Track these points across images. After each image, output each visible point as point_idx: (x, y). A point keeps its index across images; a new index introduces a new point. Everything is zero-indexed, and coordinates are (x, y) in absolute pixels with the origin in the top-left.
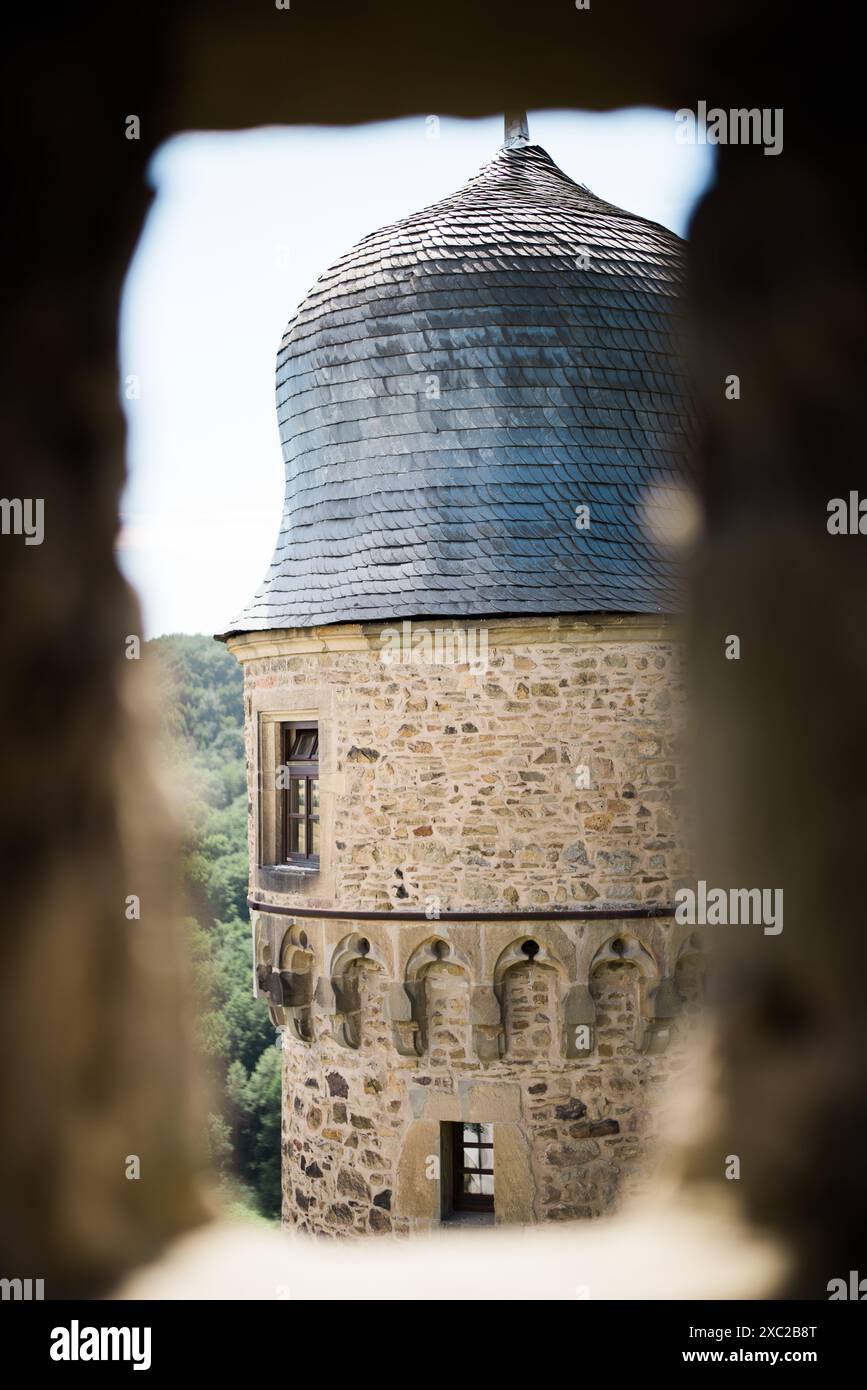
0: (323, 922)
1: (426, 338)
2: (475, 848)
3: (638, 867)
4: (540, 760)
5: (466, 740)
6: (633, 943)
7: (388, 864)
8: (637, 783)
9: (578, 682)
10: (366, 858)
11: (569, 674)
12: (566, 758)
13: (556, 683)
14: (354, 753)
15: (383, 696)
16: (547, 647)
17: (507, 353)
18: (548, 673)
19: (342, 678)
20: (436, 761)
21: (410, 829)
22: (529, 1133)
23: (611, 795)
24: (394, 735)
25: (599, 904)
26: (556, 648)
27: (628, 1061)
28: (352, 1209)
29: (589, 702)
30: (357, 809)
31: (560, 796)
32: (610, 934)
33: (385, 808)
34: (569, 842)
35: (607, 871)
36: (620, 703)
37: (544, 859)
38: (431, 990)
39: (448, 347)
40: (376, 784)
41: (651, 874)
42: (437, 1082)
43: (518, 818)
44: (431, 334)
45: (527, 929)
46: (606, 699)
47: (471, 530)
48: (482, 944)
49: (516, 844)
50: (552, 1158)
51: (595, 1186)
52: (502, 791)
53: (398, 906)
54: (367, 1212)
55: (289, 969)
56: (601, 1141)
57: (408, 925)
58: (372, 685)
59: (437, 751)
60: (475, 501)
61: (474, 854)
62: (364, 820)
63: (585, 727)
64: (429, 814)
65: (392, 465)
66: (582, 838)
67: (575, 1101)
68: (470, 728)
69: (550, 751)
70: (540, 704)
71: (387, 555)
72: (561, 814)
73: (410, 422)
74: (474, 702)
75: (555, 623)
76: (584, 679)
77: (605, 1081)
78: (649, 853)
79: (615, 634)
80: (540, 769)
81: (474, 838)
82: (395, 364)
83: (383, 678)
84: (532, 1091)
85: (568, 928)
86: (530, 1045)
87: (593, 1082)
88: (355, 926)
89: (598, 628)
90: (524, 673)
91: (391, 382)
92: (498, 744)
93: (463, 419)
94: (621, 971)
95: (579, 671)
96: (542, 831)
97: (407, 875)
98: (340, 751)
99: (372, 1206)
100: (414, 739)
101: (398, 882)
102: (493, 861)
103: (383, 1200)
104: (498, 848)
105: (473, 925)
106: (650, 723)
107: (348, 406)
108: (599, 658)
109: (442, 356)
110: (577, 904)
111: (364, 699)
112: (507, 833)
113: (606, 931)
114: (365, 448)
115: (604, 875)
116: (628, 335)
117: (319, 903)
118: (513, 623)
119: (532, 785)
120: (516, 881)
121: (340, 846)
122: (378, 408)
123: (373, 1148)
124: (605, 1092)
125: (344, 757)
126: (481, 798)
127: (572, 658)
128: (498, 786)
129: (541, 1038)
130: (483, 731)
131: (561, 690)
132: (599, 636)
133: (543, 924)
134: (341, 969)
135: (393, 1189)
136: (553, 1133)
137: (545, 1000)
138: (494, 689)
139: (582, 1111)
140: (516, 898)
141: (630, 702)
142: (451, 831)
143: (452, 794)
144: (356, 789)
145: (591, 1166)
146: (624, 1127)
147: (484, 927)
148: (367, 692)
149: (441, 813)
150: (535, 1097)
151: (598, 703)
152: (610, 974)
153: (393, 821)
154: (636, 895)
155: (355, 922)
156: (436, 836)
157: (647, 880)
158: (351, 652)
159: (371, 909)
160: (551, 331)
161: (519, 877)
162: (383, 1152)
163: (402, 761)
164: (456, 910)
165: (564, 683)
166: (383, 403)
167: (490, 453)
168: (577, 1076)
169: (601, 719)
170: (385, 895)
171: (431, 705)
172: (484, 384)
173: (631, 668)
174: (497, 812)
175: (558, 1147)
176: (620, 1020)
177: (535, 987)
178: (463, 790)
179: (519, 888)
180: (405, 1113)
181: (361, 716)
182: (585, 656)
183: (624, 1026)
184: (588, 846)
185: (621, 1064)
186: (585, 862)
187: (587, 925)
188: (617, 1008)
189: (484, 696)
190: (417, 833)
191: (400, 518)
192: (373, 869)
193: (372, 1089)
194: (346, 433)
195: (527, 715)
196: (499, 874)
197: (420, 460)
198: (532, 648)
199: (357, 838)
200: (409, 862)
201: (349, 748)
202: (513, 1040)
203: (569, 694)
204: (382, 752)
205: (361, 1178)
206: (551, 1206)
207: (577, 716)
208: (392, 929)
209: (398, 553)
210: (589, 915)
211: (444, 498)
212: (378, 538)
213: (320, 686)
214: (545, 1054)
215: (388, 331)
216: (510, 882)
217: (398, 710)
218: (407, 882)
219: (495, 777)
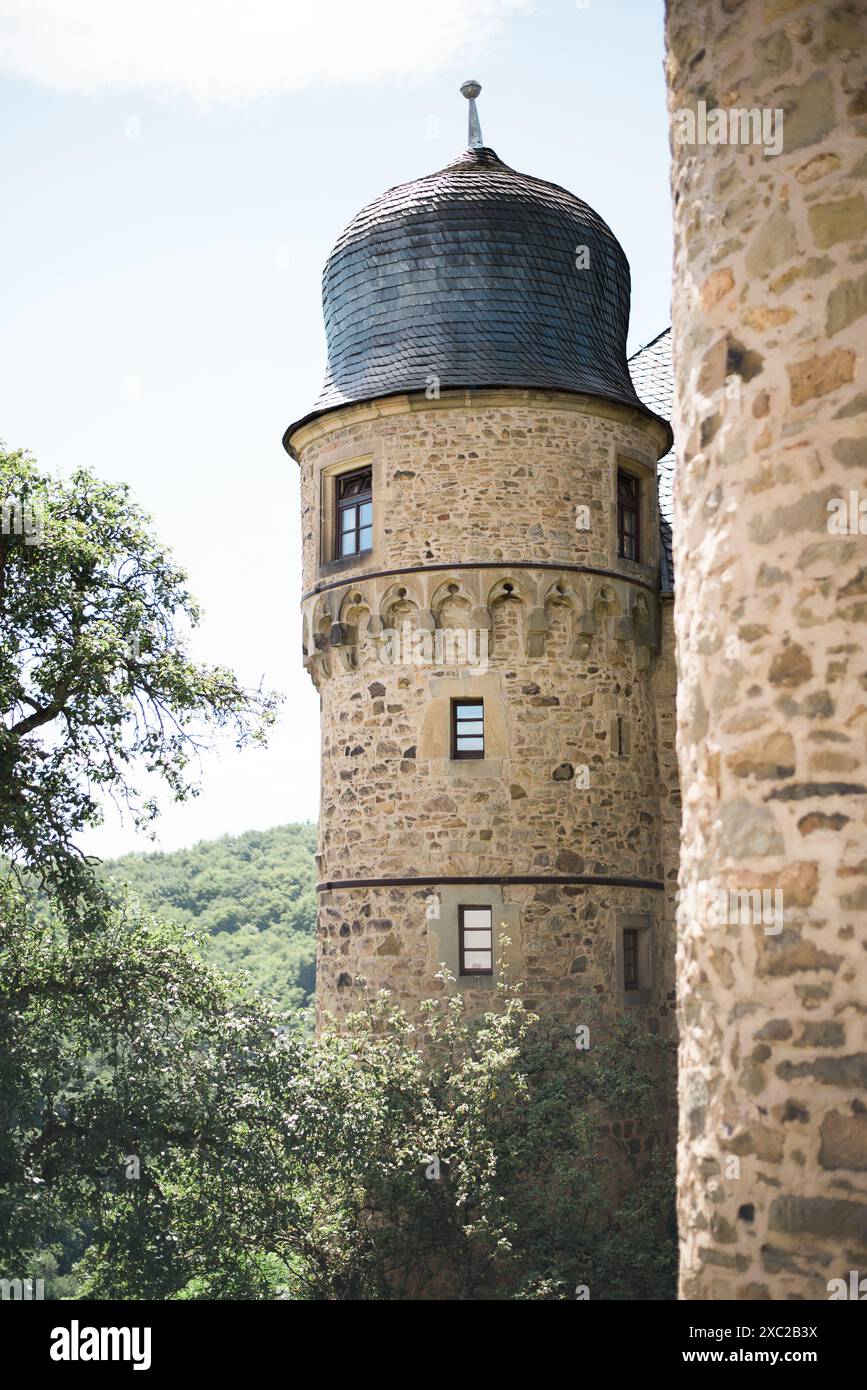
0: (374, 582)
1: (443, 236)
2: (476, 526)
3: (572, 542)
4: (516, 474)
5: (471, 462)
6: (569, 588)
7: (420, 539)
8: (572, 493)
9: (537, 430)
10: (406, 536)
11: (534, 426)
12: (531, 474)
13: (526, 430)
14: (398, 475)
15: (418, 439)
16: (520, 409)
17: (492, 245)
18: (521, 424)
19: (390, 431)
20: (452, 475)
21: (435, 516)
22: (506, 702)
23: (557, 498)
24: (425, 461)
25: (550, 561)
26: (526, 409)
27: (564, 662)
28: (387, 765)
29: (544, 443)
30: (400, 508)
31: (528, 496)
32: (557, 579)
33: (419, 506)
34: (533, 524)
35: (555, 542)
36: (562, 445)
37: (518, 533)
38: (445, 618)
39: (457, 241)
40: (412, 492)
41: (579, 547)
42: (448, 674)
43: (503, 508)
44: (447, 234)
45: (507, 573)
46: (554, 442)
47: (471, 346)
48: (481, 583)
49: (501, 524)
50: (520, 717)
51: (545, 736)
52: (492, 491)
53: (426, 563)
54: (399, 764)
55: (344, 621)
56: (549, 709)
57: (434, 574)
58: (411, 433)
59: (453, 470)
60: (473, 330)
61: (475, 529)
62: (405, 514)
63: (541, 457)
64: (447, 507)
65: (421, 311)
66: (540, 521)
67: (533, 684)
68: (473, 455)
69: (522, 469)
70: (516, 442)
71: (419, 360)
72: (527, 506)
73: (433, 286)
74: (476, 440)
75: (526, 394)
76: (541, 430)
77: (551, 672)
78: (578, 535)
79: (560, 405)
80: (516, 480)
81: (475, 520)
82: (423, 251)
83: (418, 429)
84: (507, 676)
85: (532, 573)
86: (506, 649)
87: (544, 673)
88: (398, 578)
89: (550, 400)
90: (506, 423)
91: (420, 262)
92: (491, 465)
93: (466, 283)
94: (560, 608)
95: (538, 424)
96: (516, 517)
97: (433, 546)
98: (388, 475)
99: (402, 759)
100: (439, 463)
101: (427, 549)
102: (488, 533)
103: (411, 753)
104: (490, 526)
105: (475, 571)
106: (578, 459)
107: (391, 278)
108: (550, 419)
109: (453, 246)
110: (537, 560)
111: (406, 442)
112: (495, 518)
113: (554, 577)
114: (401, 302)
115: (553, 544)
116: (562, 242)
117: (371, 570)
118: (502, 392)
119: (511, 489)
120: (500, 545)
121: (387, 532)
122: (411, 277)
123: (403, 722)
124: (551, 680)
125: (391, 478)
126: (480, 496)
127: (534, 417)
128: (491, 489)
129: (513, 645)
130: (482, 457)
131: (528, 435)
132: (551, 405)
133: (518, 570)
134: (386, 609)
135: (417, 745)
136: (520, 702)
137: (515, 622)
138: (489, 433)
139: (538, 689)
140: (501, 555)
141: (568, 446)
142: (461, 515)
143: (463, 494)
144: (399, 496)
145: (543, 723)
146: (562, 702)
147: (482, 572)
148: (408, 437)
149: (455, 506)
150: (510, 680)
151: (549, 445)
152: (554, 609)
153: (424, 513)
154: (570, 558)
155: (398, 576)
156: (452, 519)
157: (577, 550)
158: (396, 415)
159: (409, 566)
160: (519, 235)
161: (503, 543)
162: (410, 724)
163: (431, 477)
164: (464, 562)
165: (530, 431)
166: (415, 274)
167: (481, 304)
168: (535, 668)
169: (551, 453)
170: (418, 557)
171: (449, 442)
172: (479, 263)
173: (568, 426)
174: (490, 504)
175: (524, 711)
176: (560, 636)
177: (510, 614)
178: (469, 492)
179: (503, 549)
180: (427, 696)
181: (404, 451)
182: (542, 416)
183: (561, 641)
184: (543, 527)
185: (560, 664)
186: (542, 536)
187: (543, 572)
188: (558, 629)
189: (483, 437)
190: (440, 518)
191: (425, 341)
192: (411, 542)
193: (404, 685)
194: (387, 295)
195: (508, 448)
196: (491, 541)
197: (439, 308)
198: (512, 409)
199: (400, 526)
200: (434, 536)
201: (395, 472)
202: (496, 646)
203: (532, 437)
204: (417, 472)
205: (394, 744)
206: (521, 747)
207: (537, 451)
208: (423, 577)
209: (425, 359)
210: (544, 567)
211: (453, 329)
212: (412, 352)
213: (374, 439)
214: (515, 655)
215: (418, 232)
216: (497, 546)
217: (428, 446)
218: (433, 548)
219: (488, 484)
